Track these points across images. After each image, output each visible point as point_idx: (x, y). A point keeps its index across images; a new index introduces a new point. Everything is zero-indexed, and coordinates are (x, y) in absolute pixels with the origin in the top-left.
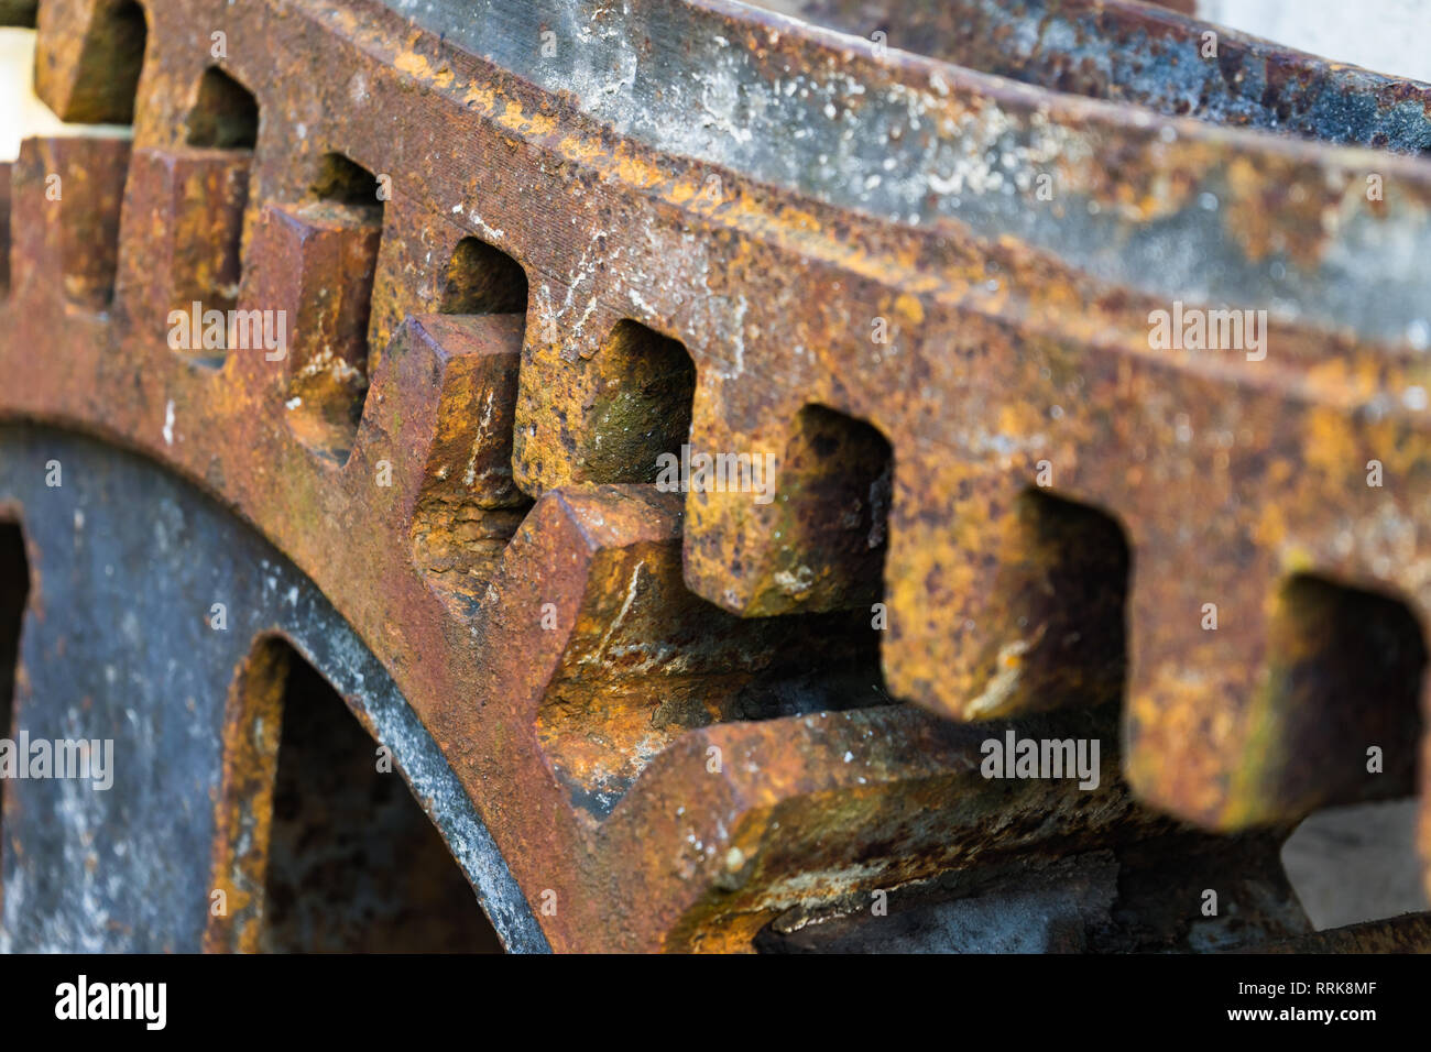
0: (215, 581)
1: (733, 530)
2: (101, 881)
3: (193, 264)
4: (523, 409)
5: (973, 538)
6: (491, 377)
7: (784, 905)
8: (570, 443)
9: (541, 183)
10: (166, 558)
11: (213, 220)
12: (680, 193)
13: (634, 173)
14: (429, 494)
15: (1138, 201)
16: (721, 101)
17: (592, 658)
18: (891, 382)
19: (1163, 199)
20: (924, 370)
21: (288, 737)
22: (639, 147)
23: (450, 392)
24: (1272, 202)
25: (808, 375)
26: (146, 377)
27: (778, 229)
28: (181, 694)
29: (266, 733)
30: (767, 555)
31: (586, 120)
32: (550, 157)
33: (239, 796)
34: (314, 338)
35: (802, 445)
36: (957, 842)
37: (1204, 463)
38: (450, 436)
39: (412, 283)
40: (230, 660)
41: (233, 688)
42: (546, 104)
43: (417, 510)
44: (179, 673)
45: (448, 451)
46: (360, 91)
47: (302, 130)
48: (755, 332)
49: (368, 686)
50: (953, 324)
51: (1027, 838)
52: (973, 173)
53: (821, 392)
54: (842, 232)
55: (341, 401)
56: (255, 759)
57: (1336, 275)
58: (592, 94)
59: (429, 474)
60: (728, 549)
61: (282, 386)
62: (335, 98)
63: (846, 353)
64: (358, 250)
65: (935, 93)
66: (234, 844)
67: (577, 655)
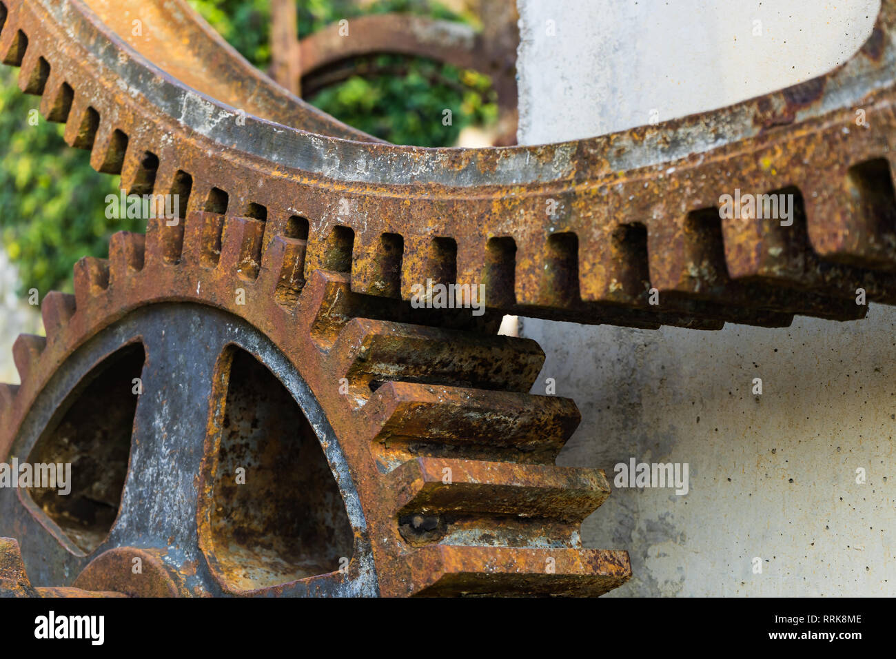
0: (211, 335)
1: (364, 271)
2: (168, 440)
3: (207, 242)
4: (307, 257)
5: (422, 254)
6: (298, 251)
7: (377, 373)
8: (320, 262)
9: (313, 196)
10: (194, 334)
11: (213, 230)
12: (351, 190)
13: (339, 188)
14: (281, 284)
15: (458, 167)
16: (361, 166)
17: (326, 315)
18: (403, 222)
19: (464, 165)
20: (411, 217)
21: (231, 380)
22: (340, 182)
23: (288, 253)
24: (486, 160)
25: (383, 226)
26: (191, 277)
27: (376, 193)
28: (198, 372)
29: (225, 378)
30: (373, 276)
31: (326, 178)
32: (317, 189)
33: (217, 397)
34: (246, 252)
35: (382, 246)
36: (425, 365)
37: (471, 220)
38: (286, 267)
39: (275, 233)
40: (215, 357)
41: (216, 364)
42: (315, 176)
43: (277, 288)
44: (198, 366)
45: (285, 271)
46: (261, 183)
47: (242, 199)
48: (370, 219)
49: (259, 348)
50: (417, 204)
51: (445, 369)
52: (423, 169)
53: (386, 230)
54: (391, 190)
55: (253, 272)
56: (222, 386)
57: (499, 173)
58: (327, 171)
59: (281, 277)
60: (362, 277)
61: (236, 266)
62: (253, 187)
63: (392, 218)
64: (259, 229)
65: (414, 152)
66: (215, 412)
67: (322, 313)
